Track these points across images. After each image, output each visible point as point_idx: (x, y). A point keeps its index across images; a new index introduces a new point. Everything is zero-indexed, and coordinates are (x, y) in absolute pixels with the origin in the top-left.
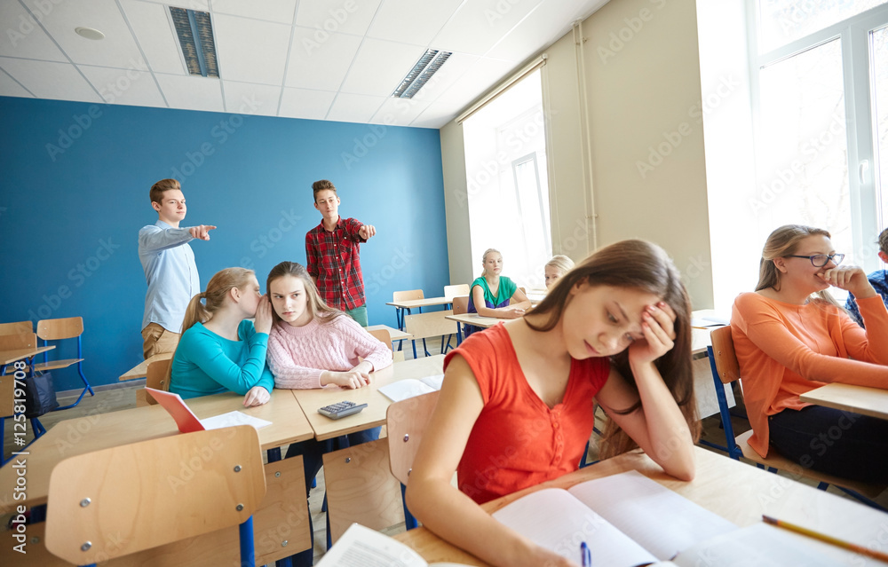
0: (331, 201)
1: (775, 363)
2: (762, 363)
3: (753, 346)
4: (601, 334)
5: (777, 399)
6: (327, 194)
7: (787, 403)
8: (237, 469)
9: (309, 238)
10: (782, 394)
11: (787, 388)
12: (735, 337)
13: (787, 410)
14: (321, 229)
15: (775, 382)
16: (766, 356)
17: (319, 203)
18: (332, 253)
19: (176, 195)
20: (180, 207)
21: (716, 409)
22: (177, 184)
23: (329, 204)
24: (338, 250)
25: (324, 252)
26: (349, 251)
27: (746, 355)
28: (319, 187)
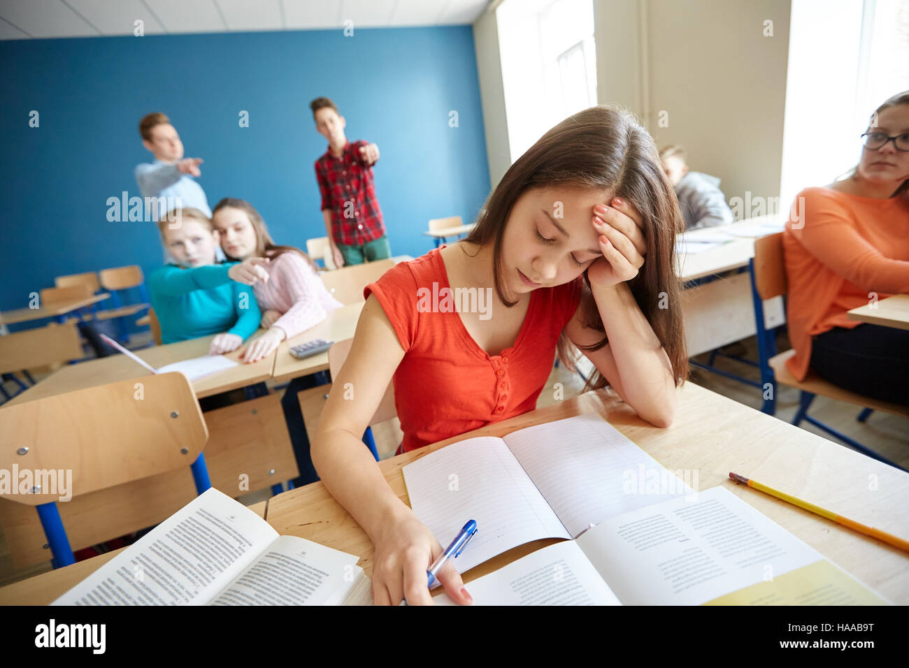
0: (331, 121)
1: (831, 273)
2: (814, 275)
3: (805, 253)
4: (535, 259)
5: (827, 315)
6: (327, 114)
7: (837, 320)
8: (174, 415)
9: (318, 167)
10: (836, 309)
11: (842, 302)
12: (788, 242)
13: (837, 329)
14: (329, 157)
15: (828, 295)
16: (821, 265)
17: (322, 126)
18: (342, 182)
19: (166, 131)
20: (172, 145)
21: (751, 330)
22: (164, 118)
23: (330, 126)
24: (349, 178)
25: (334, 181)
26: (359, 177)
27: (796, 264)
28: (317, 105)
